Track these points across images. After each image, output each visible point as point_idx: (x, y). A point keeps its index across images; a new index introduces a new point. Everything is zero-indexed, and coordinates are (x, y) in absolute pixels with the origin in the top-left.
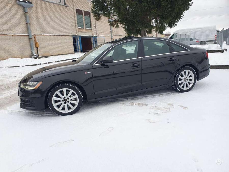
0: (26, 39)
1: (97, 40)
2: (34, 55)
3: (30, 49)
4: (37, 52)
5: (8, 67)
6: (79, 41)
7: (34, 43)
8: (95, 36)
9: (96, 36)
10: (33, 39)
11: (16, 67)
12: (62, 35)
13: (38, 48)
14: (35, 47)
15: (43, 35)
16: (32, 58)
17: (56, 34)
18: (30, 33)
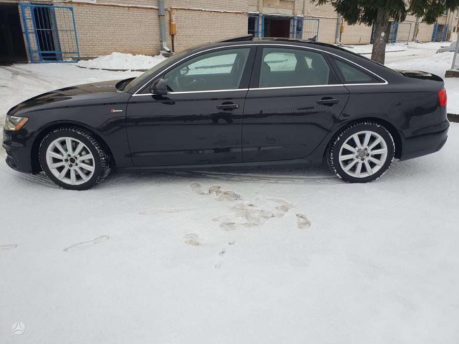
0: (153, 16)
1: (302, 24)
2: (165, 50)
3: (157, 37)
4: (171, 44)
5: (107, 70)
6: (260, 27)
7: (167, 26)
8: (299, 17)
9: (302, 16)
10: (167, 18)
11: (120, 70)
12: (227, 12)
13: (175, 36)
14: (168, 33)
15: (187, 10)
16: (161, 54)
17: (215, 9)
18: (161, 3)
